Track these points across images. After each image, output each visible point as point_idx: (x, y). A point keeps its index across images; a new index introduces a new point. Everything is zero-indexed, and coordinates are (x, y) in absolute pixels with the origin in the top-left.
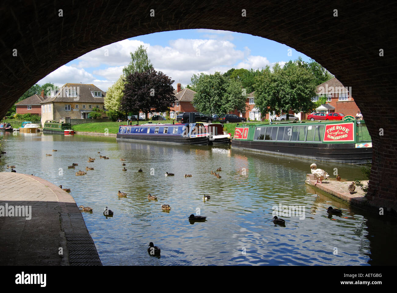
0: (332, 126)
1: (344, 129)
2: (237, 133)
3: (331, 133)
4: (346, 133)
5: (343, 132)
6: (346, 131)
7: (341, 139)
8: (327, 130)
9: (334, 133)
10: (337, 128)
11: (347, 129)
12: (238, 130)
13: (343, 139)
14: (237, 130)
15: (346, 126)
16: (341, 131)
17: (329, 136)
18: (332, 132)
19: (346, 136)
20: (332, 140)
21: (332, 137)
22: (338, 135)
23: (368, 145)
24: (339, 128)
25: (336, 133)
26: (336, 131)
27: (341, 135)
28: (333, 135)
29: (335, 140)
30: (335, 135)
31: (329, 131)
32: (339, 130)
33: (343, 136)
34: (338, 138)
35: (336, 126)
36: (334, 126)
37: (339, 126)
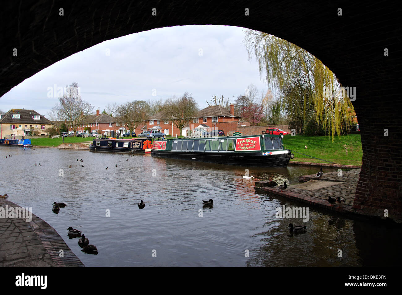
0: (242, 139)
1: (252, 141)
2: (156, 145)
3: (241, 145)
4: (254, 145)
5: (252, 143)
6: (254, 143)
7: (250, 149)
8: (237, 142)
9: (244, 145)
10: (246, 141)
11: (255, 141)
12: (157, 143)
13: (252, 149)
14: (155, 143)
15: (254, 139)
16: (250, 143)
17: (240, 147)
18: (242, 143)
19: (254, 146)
20: (244, 150)
21: (243, 148)
22: (247, 146)
23: (272, 153)
24: (248, 141)
25: (246, 145)
26: (246, 143)
27: (250, 146)
28: (243, 146)
29: (245, 150)
30: (245, 146)
31: (240, 143)
32: (248, 142)
33: (252, 147)
34: (248, 149)
35: (245, 139)
36: (244, 139)
37: (248, 139)
